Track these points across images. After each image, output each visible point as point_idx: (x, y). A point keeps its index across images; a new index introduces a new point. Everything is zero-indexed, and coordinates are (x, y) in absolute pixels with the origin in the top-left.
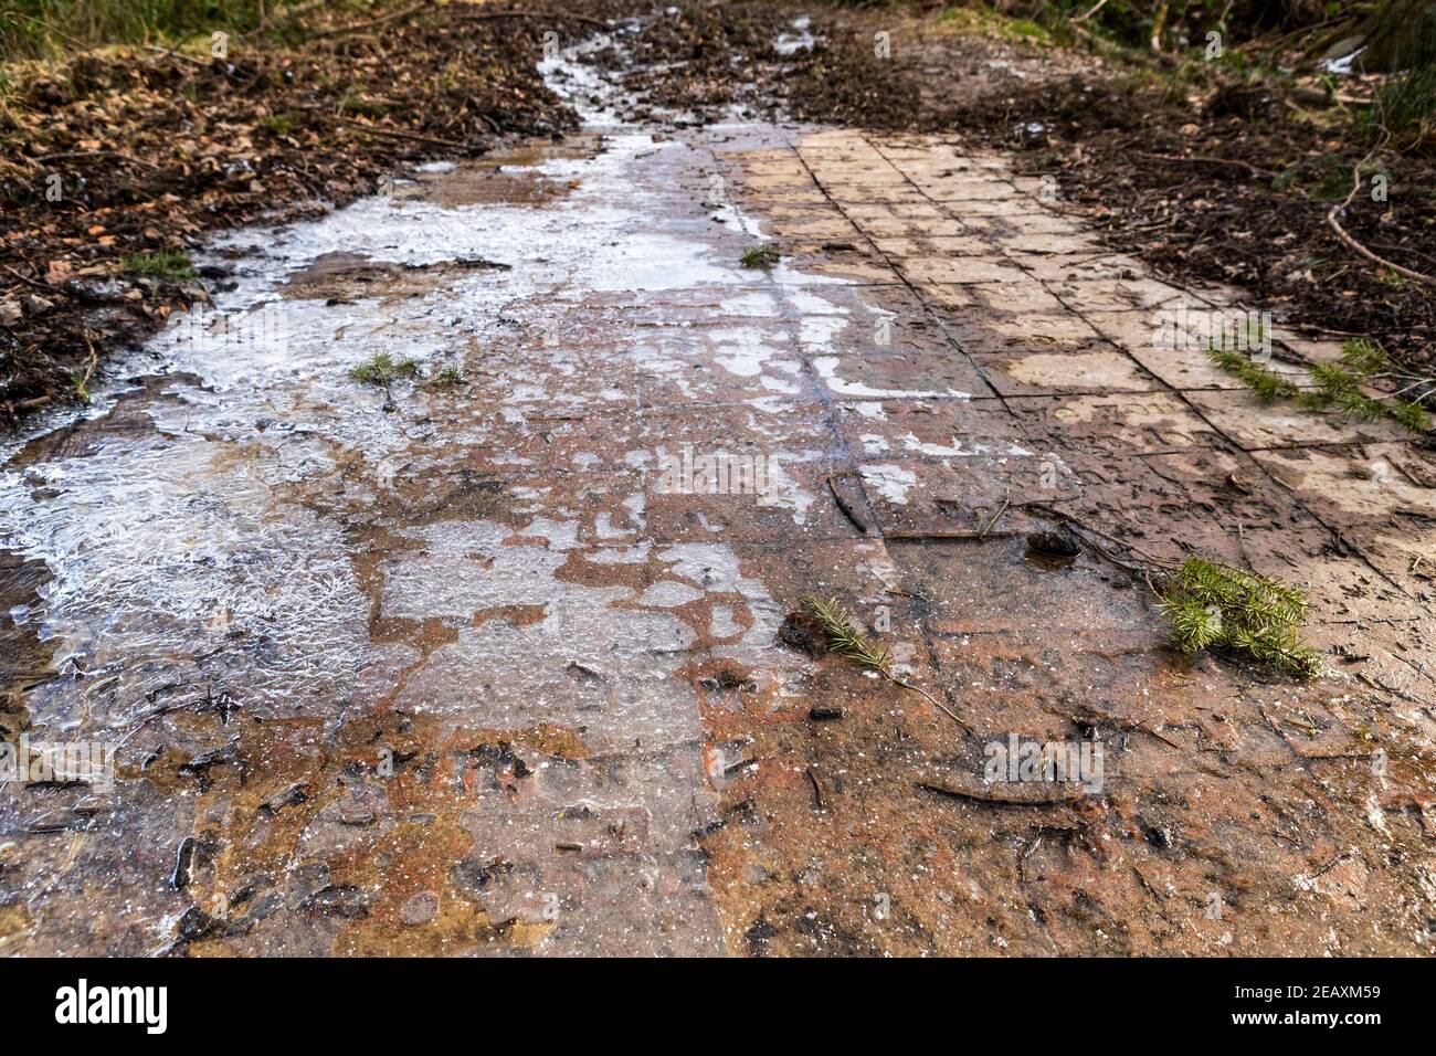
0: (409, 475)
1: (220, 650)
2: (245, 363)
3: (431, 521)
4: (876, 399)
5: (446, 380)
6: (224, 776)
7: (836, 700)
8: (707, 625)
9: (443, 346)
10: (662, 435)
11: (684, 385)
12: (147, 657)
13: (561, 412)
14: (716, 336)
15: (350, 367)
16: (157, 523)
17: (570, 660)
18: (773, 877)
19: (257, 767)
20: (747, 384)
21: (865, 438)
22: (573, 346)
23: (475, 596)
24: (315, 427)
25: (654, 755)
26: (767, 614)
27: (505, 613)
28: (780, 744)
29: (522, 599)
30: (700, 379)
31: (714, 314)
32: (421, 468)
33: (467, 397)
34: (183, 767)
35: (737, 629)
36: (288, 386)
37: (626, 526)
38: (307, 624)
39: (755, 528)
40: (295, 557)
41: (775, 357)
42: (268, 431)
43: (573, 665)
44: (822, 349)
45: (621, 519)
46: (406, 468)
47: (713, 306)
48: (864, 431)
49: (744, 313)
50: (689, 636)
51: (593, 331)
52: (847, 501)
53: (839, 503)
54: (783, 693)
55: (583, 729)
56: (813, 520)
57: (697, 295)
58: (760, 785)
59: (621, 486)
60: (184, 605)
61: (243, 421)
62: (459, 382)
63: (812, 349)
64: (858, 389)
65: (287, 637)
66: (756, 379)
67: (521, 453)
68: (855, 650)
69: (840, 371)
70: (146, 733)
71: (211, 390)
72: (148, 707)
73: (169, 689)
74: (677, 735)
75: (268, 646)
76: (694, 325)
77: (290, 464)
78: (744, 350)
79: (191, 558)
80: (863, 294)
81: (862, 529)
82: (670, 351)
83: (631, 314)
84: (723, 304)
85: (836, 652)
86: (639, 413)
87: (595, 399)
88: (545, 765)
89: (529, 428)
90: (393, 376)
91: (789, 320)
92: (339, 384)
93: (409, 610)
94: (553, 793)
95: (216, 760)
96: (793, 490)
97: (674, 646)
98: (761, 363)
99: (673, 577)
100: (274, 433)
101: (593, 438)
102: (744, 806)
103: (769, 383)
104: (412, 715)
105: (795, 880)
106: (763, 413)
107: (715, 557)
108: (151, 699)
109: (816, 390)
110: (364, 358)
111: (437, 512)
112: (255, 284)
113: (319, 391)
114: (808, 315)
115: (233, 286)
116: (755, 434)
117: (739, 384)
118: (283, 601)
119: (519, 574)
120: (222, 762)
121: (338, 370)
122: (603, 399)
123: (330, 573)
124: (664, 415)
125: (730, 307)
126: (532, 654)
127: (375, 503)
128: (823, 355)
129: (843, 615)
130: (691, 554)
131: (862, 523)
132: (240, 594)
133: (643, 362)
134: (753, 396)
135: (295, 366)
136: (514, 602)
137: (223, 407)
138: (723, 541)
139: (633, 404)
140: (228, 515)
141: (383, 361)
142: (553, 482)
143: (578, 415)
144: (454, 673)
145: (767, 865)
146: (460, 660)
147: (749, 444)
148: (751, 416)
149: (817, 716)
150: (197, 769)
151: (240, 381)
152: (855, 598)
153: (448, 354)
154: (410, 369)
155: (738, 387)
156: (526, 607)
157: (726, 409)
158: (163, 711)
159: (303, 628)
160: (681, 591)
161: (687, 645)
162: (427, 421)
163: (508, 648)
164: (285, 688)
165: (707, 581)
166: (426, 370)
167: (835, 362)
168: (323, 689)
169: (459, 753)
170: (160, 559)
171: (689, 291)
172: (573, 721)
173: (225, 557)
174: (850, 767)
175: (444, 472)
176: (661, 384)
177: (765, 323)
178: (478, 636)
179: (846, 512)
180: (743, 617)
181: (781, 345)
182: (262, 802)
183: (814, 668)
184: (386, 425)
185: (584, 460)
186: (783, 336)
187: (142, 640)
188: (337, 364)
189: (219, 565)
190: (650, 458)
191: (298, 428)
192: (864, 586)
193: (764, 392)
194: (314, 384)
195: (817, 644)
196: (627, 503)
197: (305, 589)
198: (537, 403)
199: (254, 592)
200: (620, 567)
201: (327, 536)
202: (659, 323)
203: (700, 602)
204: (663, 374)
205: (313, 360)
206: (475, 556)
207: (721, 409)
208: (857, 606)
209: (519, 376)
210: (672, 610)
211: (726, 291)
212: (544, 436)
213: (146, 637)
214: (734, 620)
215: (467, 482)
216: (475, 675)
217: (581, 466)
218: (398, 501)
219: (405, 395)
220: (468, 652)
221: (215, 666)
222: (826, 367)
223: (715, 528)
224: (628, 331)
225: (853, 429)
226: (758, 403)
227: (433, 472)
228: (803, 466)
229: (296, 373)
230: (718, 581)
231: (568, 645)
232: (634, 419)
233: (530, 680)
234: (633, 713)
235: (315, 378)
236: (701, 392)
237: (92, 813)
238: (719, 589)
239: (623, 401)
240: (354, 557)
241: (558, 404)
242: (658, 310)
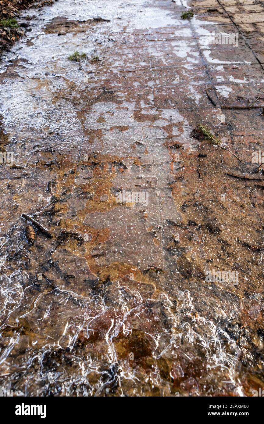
0: (88, 89)
1: (48, 137)
2: (39, 55)
3: (96, 102)
4: (221, 65)
5: (95, 60)
6: (55, 167)
7: (205, 152)
8: (171, 132)
9: (93, 49)
10: (158, 76)
11: (164, 60)
12: (30, 138)
13: (129, 69)
14: (173, 44)
15: (68, 56)
16: (25, 103)
17: (136, 140)
18: (188, 194)
19: (62, 165)
20: (183, 60)
21: (217, 77)
22: (131, 48)
23: (110, 123)
24: (61, 75)
25: (158, 165)
26: (188, 129)
27: (118, 128)
28: (190, 163)
29: (122, 124)
30: (169, 58)
31: (173, 36)
32: (91, 87)
33: (102, 65)
34: (45, 165)
35: (179, 133)
36: (52, 62)
37: (149, 104)
38: (68, 130)
39: (184, 105)
40: (62, 113)
41: (191, 51)
42: (48, 76)
43: (137, 142)
44: (206, 47)
45: (147, 102)
46: (87, 87)
47: (173, 33)
48: (217, 75)
49: (182, 35)
50: (166, 135)
51: (136, 43)
52: (211, 97)
53: (209, 97)
54: (191, 150)
55: (140, 158)
56: (201, 102)
57: (167, 29)
58: (185, 173)
59: (147, 92)
60: (37, 125)
61: (41, 73)
62: (99, 60)
63: (202, 47)
64: (216, 61)
65: (64, 133)
66: (185, 58)
67: (118, 82)
68: (211, 139)
69: (211, 55)
70: (35, 156)
71: (31, 64)
72: (33, 151)
73: (38, 146)
74: (164, 160)
75: (59, 136)
76: (167, 40)
77: (56, 86)
78: (182, 48)
79: (36, 112)
80: (220, 28)
81: (215, 105)
82: (159, 49)
83: (147, 37)
84: (176, 33)
85: (206, 139)
86: (151, 70)
87: (138, 65)
88: (131, 166)
89: (120, 75)
90: (80, 59)
91: (195, 38)
92: (66, 61)
93: (93, 127)
94: (133, 173)
95: (52, 163)
96: (196, 93)
97: (163, 137)
98: (187, 53)
99: (162, 118)
100: (51, 76)
101: (138, 77)
102: (181, 178)
103: (189, 59)
104: (97, 153)
105: (193, 195)
106: (187, 69)
107: (174, 113)
108: (34, 148)
109: (203, 62)
110: (71, 53)
111: (97, 100)
112: (36, 29)
113: (61, 63)
114: (202, 36)
115: (30, 30)
116: (185, 76)
117: (180, 60)
118: (61, 124)
119: (121, 117)
120: (53, 164)
121: (64, 57)
122: (140, 65)
123: (72, 117)
124: (158, 70)
125: (178, 33)
126: (126, 139)
127: (81, 97)
128: (206, 50)
129: (208, 130)
130: (167, 112)
131: (215, 103)
132: (50, 122)
133: (152, 53)
134: (184, 64)
135: (53, 56)
136: (120, 125)
137: (35, 69)
138: (176, 108)
139: (149, 67)
140: (43, 101)
141: (77, 54)
142: (128, 91)
143: (134, 71)
144: (106, 143)
145: (186, 191)
146: (107, 140)
147: (183, 79)
148: (184, 70)
149: (200, 156)
150: (48, 165)
151: (39, 61)
152: (212, 125)
153: (95, 51)
154: (84, 56)
155: (180, 61)
156: (123, 126)
157: (176, 68)
158: (37, 151)
159: (67, 131)
160: (164, 122)
161: (166, 137)
162: (91, 72)
163: (119, 137)
164: (65, 146)
165: (171, 120)
166: (90, 57)
167: (209, 52)
168: (74, 147)
169: (109, 163)
170: (28, 113)
171: (165, 28)
172: (137, 156)
173: (44, 112)
174: (208, 169)
175: (98, 88)
176: (157, 60)
177: (188, 39)
178: (111, 134)
179: (210, 100)
180: (181, 130)
181: (193, 47)
182: (65, 173)
183: (200, 144)
184: (80, 74)
185: (136, 84)
186: (194, 44)
187: (29, 134)
188: (64, 55)
189: (43, 114)
190: (154, 84)
191: (57, 75)
192: (215, 121)
193: (188, 63)
194: (59, 62)
195: (201, 137)
196: (149, 97)
197: (66, 121)
198: (122, 67)
199: (54, 122)
200: (148, 115)
201: (69, 107)
202: (156, 40)
203: (169, 125)
204: (158, 57)
205: (57, 54)
206: (108, 112)
207: (175, 68)
208: (212, 127)
209: (116, 58)
210: (162, 127)
211: (176, 28)
212: (124, 77)
213: (29, 133)
214: (178, 130)
215: (104, 91)
216: (112, 144)
217: (135, 86)
218: (86, 97)
219: (84, 65)
220: (109, 138)
221: (48, 141)
222: (207, 54)
223: (173, 105)
224: (147, 42)
225: (214, 74)
226: (186, 66)
227: (95, 88)
228: (199, 86)
229: (53, 58)
230: (174, 120)
231: (135, 136)
232: (150, 71)
233: (126, 145)
234: (152, 154)
235: (59, 59)
236: (169, 63)
237: (26, 174)
238: (175, 122)
239: (146, 66)
240: (77, 112)
241: (127, 67)
242: (155, 35)
